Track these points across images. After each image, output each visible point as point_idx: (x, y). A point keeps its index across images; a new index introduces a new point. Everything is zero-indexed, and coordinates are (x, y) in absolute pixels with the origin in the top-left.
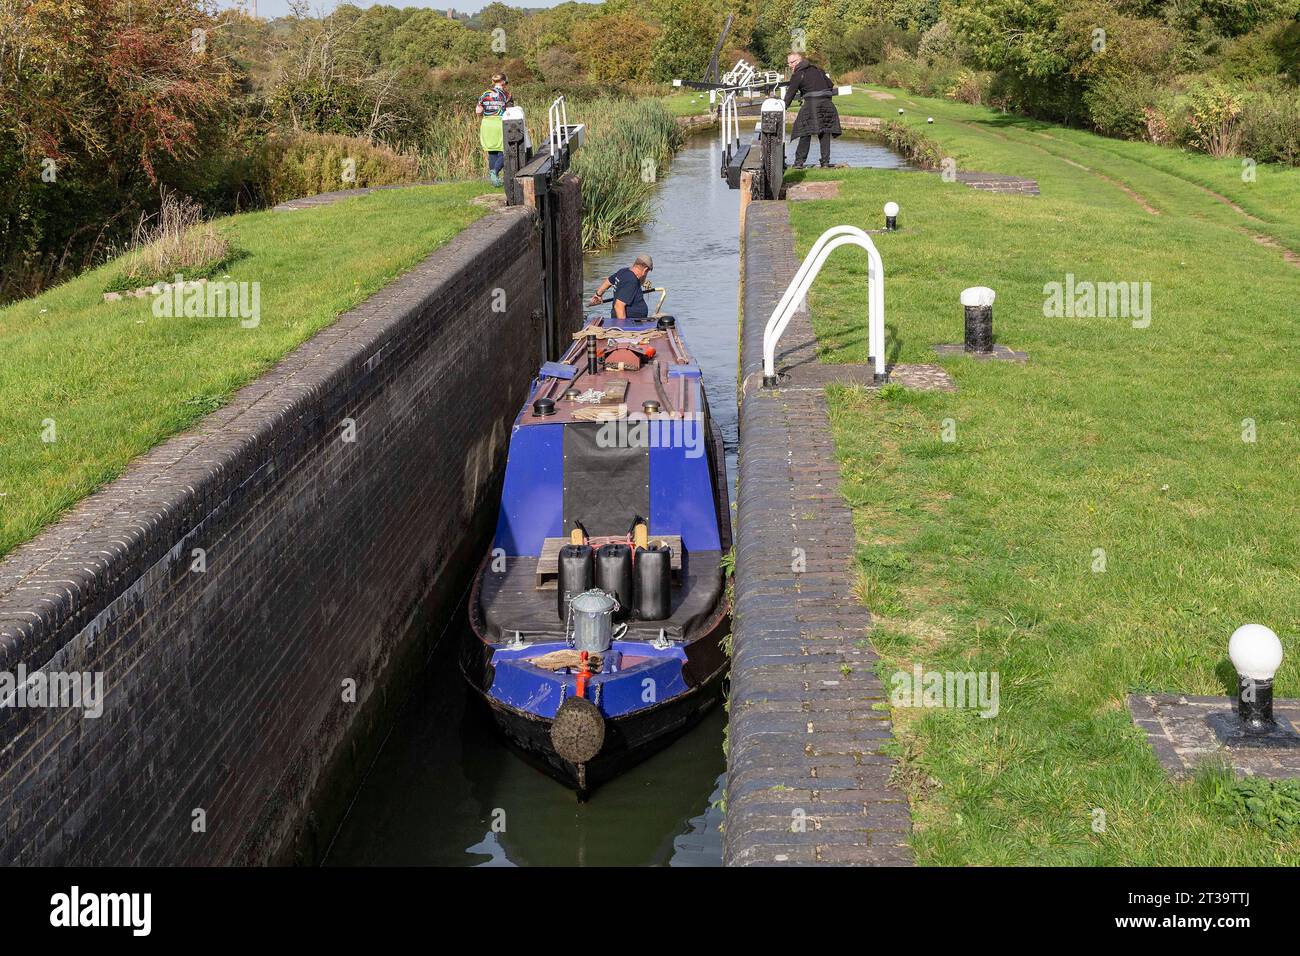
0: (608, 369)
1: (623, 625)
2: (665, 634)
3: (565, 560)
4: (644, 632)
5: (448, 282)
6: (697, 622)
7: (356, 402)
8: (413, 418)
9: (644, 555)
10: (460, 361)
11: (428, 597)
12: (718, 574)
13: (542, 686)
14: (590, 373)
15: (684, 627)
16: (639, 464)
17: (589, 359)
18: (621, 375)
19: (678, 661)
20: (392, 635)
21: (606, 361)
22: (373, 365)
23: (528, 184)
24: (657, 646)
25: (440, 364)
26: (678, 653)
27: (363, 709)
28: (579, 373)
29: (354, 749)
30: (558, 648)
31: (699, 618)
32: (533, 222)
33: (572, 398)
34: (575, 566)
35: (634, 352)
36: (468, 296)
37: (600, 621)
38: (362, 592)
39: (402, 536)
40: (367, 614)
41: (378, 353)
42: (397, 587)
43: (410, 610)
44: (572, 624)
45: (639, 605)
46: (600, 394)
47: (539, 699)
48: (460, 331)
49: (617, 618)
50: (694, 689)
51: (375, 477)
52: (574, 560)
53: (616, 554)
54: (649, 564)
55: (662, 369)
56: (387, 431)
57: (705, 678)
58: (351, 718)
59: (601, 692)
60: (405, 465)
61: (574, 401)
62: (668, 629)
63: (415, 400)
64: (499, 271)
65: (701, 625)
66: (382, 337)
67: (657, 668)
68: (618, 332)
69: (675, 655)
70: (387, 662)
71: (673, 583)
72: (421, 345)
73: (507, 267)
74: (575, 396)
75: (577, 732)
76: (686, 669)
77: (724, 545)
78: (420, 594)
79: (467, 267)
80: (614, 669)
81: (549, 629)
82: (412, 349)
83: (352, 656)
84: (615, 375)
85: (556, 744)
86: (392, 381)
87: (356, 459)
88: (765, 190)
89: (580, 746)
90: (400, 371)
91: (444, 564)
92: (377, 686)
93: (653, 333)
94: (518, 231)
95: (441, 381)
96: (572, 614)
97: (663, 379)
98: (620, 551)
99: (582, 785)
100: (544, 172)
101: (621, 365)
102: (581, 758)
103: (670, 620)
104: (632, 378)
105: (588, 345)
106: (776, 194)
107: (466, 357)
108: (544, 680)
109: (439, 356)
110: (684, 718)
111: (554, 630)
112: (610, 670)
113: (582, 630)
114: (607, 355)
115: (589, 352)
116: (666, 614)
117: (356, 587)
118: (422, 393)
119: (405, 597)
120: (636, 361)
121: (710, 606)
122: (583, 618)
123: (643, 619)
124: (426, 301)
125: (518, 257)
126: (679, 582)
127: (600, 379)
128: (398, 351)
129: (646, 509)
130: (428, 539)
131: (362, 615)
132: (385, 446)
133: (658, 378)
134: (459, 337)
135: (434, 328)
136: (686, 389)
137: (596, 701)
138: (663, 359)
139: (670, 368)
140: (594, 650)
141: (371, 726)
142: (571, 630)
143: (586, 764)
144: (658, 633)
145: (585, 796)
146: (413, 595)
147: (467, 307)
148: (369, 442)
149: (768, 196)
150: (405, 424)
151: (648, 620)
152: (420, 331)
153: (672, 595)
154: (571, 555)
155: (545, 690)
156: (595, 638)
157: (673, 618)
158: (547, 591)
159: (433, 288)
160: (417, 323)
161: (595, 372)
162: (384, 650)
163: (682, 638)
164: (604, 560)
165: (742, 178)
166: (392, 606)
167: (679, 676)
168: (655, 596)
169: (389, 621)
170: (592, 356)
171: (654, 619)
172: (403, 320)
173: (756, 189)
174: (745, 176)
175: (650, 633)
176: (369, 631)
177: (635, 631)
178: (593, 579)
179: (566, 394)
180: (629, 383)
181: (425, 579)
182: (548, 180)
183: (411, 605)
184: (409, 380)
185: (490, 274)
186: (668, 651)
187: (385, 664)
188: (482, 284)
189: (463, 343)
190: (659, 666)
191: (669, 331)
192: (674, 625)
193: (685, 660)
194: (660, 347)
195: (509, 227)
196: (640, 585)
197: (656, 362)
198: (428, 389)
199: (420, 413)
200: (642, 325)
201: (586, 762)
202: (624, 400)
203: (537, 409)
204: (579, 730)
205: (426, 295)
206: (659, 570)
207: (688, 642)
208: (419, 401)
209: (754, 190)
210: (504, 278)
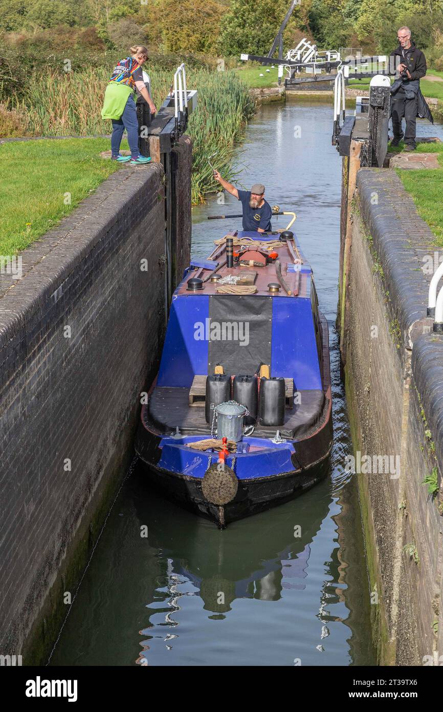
0: (241, 265)
1: (251, 426)
2: (280, 434)
3: (211, 383)
4: (265, 432)
5: (105, 227)
6: (303, 429)
7: (47, 328)
8: (83, 346)
9: (267, 382)
10: (112, 298)
11: (91, 501)
12: (319, 404)
13: (195, 458)
14: (228, 266)
15: (293, 431)
16: (265, 327)
17: (228, 256)
18: (252, 269)
19: (288, 451)
20: (68, 532)
21: (241, 258)
22: (57, 298)
23: (154, 142)
24: (274, 441)
25: (100, 300)
26: (289, 446)
27: (50, 593)
28: (219, 266)
29: (45, 624)
30: (205, 438)
31: (304, 426)
32: (162, 177)
33: (215, 280)
34: (218, 387)
35: (261, 253)
36: (119, 240)
37: (236, 422)
38: (50, 494)
39: (75, 448)
40: (53, 513)
41: (60, 287)
42: (72, 491)
43: (80, 512)
44: (216, 424)
45: (263, 416)
46: (237, 279)
47: (194, 466)
48: (112, 272)
49: (247, 421)
50: (299, 470)
51: (59, 395)
52: (217, 383)
53: (247, 381)
54: (270, 387)
55: (283, 267)
56: (66, 357)
57: (308, 464)
58: (43, 600)
59: (236, 462)
60: (77, 388)
61: (217, 283)
62: (283, 432)
63: (84, 330)
64: (138, 220)
65: (305, 431)
66: (63, 272)
67: (273, 453)
68: (249, 241)
69: (287, 448)
70: (65, 554)
71: (286, 406)
72: (88, 282)
73: (143, 217)
74: (218, 279)
75: (219, 485)
76: (294, 457)
77: (325, 389)
78: (86, 499)
79: (118, 214)
80: (244, 451)
81: (200, 428)
82: (82, 285)
83: (43, 548)
84: (247, 269)
85: (205, 492)
86: (70, 312)
87: (46, 379)
88: (371, 159)
89: (221, 494)
90: (75, 304)
91: (102, 474)
92: (59, 574)
93: (276, 243)
94: (150, 185)
95: (101, 314)
96: (216, 418)
97: (283, 273)
98: (249, 379)
99: (222, 521)
100: (169, 132)
101: (251, 262)
102: (221, 502)
103: (284, 426)
104: (260, 272)
105: (227, 246)
106: (381, 163)
107: (116, 294)
108: (196, 455)
109: (100, 293)
110: (292, 490)
111: (203, 428)
112: (242, 451)
113: (223, 427)
114: (241, 254)
115: (228, 251)
116: (281, 422)
117: (46, 490)
118: (88, 323)
119: (77, 501)
120: (263, 260)
121: (313, 421)
122: (224, 419)
123: (264, 424)
124: (92, 242)
125: (151, 208)
126: (291, 406)
127: (235, 271)
128: (74, 286)
129: (269, 358)
130: (92, 453)
131: (50, 514)
132: (65, 369)
133: (279, 272)
134: (112, 277)
135: (97, 267)
136: (300, 279)
137: (232, 468)
138: (283, 260)
139: (288, 266)
140: (232, 439)
141: (55, 607)
142: (215, 429)
143: (225, 506)
144: (275, 434)
145: (224, 527)
146: (82, 499)
147: (117, 251)
148: (54, 365)
149: (375, 164)
150: (77, 351)
151: (268, 425)
152: (88, 269)
153: (285, 413)
154: (215, 380)
155: (197, 461)
156: (231, 433)
157: (286, 425)
158: (197, 407)
159: (95, 232)
160: (85, 262)
161: (232, 266)
162: (63, 545)
163: (292, 438)
164: (238, 384)
165: (352, 146)
166: (68, 508)
167: (289, 460)
168: (274, 410)
169: (66, 520)
170: (230, 254)
171: (273, 425)
172: (77, 258)
173: (365, 157)
174: (355, 144)
175: (270, 433)
176: (54, 528)
177: (259, 431)
178: (231, 394)
179: (211, 278)
180: (257, 274)
181: (89, 486)
182: (172, 140)
183: (80, 508)
184: (80, 312)
185: (133, 222)
186: (282, 445)
187: (64, 556)
188: (127, 230)
189: (115, 282)
190: (275, 452)
191: (289, 243)
192: (287, 429)
193: (293, 452)
194: (281, 252)
195: (145, 180)
196: (263, 401)
197: (278, 262)
198: (92, 321)
199: (87, 341)
200: (267, 236)
201: (225, 504)
202: (254, 283)
203: (190, 286)
204: (221, 484)
205: (91, 238)
206: (277, 393)
207: (296, 441)
208: (86, 332)
209: (363, 157)
210: (142, 226)
